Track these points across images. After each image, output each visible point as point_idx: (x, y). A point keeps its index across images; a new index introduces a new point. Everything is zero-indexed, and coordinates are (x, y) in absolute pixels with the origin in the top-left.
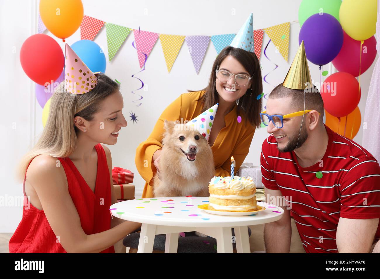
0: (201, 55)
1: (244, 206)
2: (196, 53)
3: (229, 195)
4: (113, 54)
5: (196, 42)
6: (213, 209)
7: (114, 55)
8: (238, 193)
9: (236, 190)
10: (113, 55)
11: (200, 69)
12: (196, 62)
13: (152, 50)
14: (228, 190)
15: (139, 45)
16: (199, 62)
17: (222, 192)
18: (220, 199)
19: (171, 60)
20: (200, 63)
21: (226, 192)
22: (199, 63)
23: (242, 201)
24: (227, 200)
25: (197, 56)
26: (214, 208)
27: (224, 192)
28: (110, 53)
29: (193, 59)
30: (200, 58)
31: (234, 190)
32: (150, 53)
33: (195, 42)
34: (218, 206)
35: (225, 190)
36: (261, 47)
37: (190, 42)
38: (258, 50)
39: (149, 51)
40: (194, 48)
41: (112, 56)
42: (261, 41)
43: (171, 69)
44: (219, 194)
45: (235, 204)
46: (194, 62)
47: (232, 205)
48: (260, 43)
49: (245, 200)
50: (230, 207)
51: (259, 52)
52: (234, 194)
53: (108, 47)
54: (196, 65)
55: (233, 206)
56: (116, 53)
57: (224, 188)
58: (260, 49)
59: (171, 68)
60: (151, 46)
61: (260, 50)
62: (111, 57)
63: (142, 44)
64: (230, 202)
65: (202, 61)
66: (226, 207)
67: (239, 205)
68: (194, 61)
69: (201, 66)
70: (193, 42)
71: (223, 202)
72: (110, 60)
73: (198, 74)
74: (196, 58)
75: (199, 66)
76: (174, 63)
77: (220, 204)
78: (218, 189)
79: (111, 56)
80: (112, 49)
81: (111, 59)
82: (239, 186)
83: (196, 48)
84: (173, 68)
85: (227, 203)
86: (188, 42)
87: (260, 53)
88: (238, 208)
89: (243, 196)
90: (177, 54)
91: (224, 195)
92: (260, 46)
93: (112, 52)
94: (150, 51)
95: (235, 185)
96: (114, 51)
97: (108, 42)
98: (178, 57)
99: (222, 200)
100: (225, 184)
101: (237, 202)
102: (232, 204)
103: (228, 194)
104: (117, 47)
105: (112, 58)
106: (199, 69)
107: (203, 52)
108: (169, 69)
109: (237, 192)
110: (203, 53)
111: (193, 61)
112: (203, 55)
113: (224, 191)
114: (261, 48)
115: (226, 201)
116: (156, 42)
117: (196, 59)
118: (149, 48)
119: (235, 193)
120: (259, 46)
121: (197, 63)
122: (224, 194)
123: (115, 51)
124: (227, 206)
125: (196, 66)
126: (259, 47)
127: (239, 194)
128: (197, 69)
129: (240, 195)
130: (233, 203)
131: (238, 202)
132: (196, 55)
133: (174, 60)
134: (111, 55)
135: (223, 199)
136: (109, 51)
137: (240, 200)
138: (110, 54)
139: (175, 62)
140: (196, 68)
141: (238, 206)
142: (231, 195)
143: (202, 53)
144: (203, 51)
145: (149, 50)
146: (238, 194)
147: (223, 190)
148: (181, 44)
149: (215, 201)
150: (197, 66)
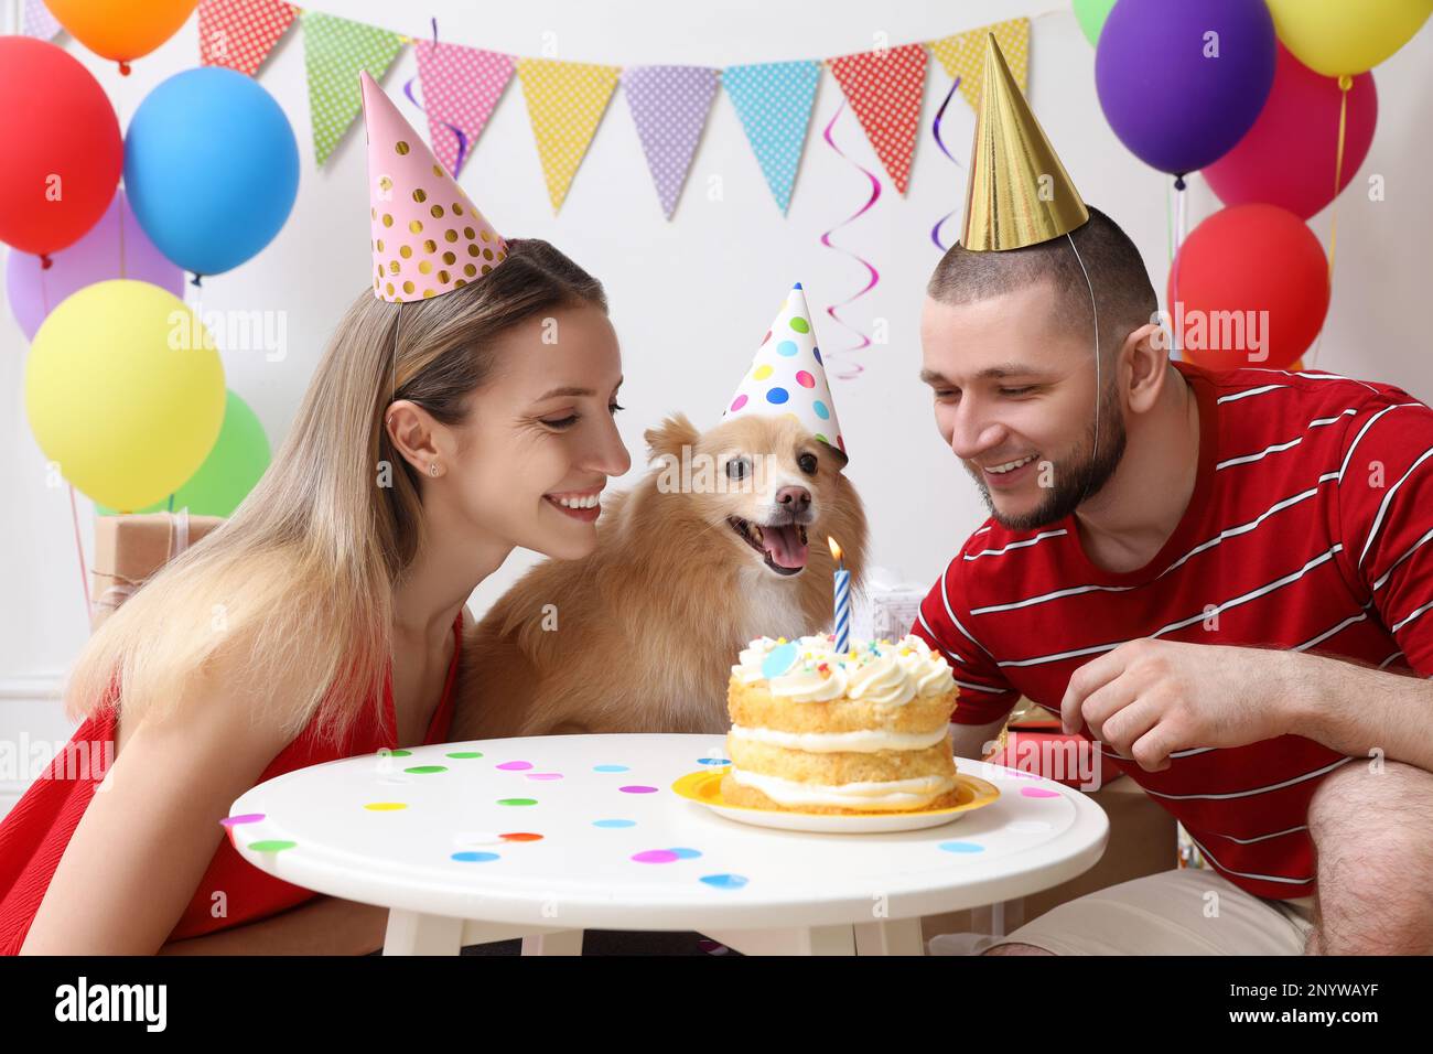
0: (685, 142)
1: (919, 783)
2: (663, 136)
3: (851, 730)
4: (331, 135)
5: (663, 92)
6: (762, 801)
7: (334, 140)
8: (894, 717)
9: (885, 704)
10: (330, 140)
11: (678, 199)
12: (662, 171)
13: (487, 122)
14: (844, 710)
15: (435, 101)
16: (673, 171)
17: (816, 719)
18: (801, 751)
19: (566, 161)
20: (678, 176)
21: (833, 717)
22: (673, 176)
23: (907, 756)
24: (841, 755)
25: (668, 149)
26: (766, 798)
27: (829, 715)
28: (320, 132)
29: (650, 160)
30: (679, 155)
31: (874, 704)
32: (481, 133)
33: (657, 92)
34: (794, 784)
35: (830, 706)
36: (916, 113)
37: (641, 91)
38: (907, 127)
39: (476, 126)
40: (657, 114)
41: (328, 145)
42: (917, 91)
43: (563, 199)
44: (796, 729)
45: (878, 772)
46: (657, 171)
47: (864, 780)
48: (913, 97)
49: (920, 751)
50: (855, 792)
51: (908, 133)
52: (874, 726)
53: (314, 107)
54: (662, 182)
55: (868, 785)
56: (343, 132)
57: (825, 699)
58: (912, 120)
59: (562, 194)
60: (486, 105)
61: (913, 126)
62: (321, 149)
63: (447, 98)
64: (852, 767)
65: (685, 166)
66: (834, 789)
67: (897, 779)
68: (656, 165)
69: (682, 188)
70: (652, 91)
71: (821, 768)
72: (319, 161)
73: (670, 218)
74: (662, 154)
75: (673, 188)
76: (573, 177)
77: (802, 779)
78: (795, 700)
79: (324, 144)
80: (330, 117)
81: (326, 156)
82: (896, 688)
83: (663, 114)
84: (570, 195)
85: (838, 773)
86: (630, 92)
87: (914, 137)
88: (892, 792)
89: (911, 732)
90: (588, 140)
91: (823, 732)
92: (915, 108)
93: (327, 128)
94: (482, 126)
95: (880, 681)
96: (334, 124)
97: (313, 90)
98: (594, 149)
99: (814, 758)
100: (826, 678)
101: (886, 762)
102: (863, 774)
103: (844, 726)
104: (349, 110)
105: (328, 151)
106: (673, 199)
107: (690, 132)
108: (556, 199)
109: (886, 715)
110: (690, 137)
111: (651, 165)
112: (690, 143)
113: (827, 710)
114: (917, 119)
115: (836, 759)
116: (504, 90)
117: (662, 160)
118: (478, 114)
119: (878, 718)
120: (910, 109)
121: (667, 177)
122: (821, 730)
123: (339, 125)
124: (840, 783)
125: (661, 188)
126: (911, 114)
127: (895, 726)
128: (667, 198)
129: (901, 731)
130: (868, 767)
131: (893, 765)
132: (663, 142)
133: (577, 163)
134: (324, 139)
135: (815, 754)
136: (315, 125)
137: (896, 754)
138: (319, 138)
139: (582, 173)
140: (661, 194)
141: (893, 784)
142: (860, 730)
143: (685, 137)
144: (690, 126)
145: (478, 120)
146: (890, 726)
147: (819, 709)
148: (605, 98)
149: (772, 762)
150: (667, 188)
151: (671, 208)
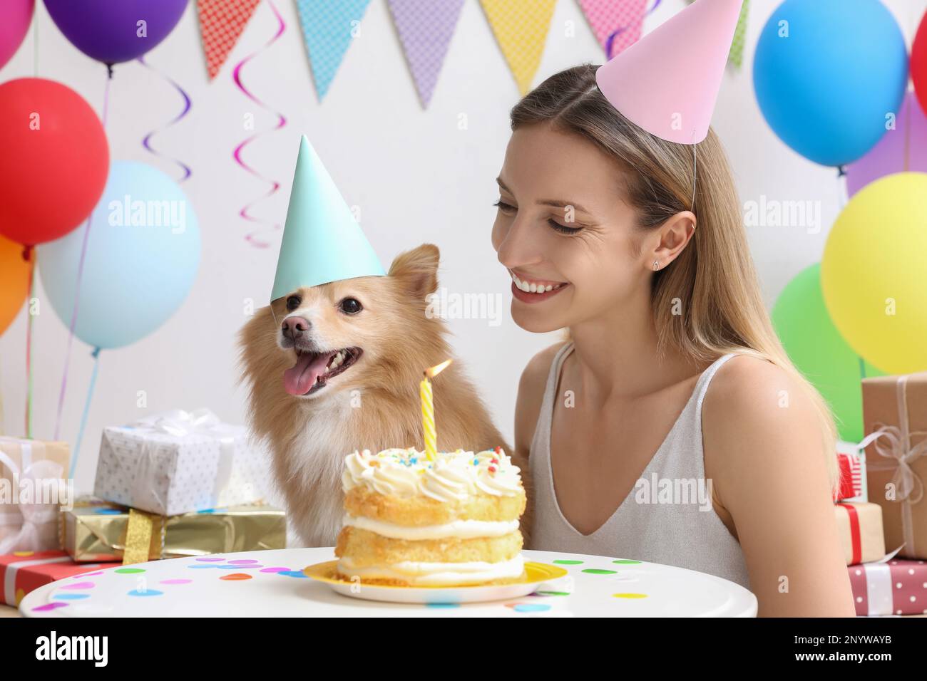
151: (423, 99)
